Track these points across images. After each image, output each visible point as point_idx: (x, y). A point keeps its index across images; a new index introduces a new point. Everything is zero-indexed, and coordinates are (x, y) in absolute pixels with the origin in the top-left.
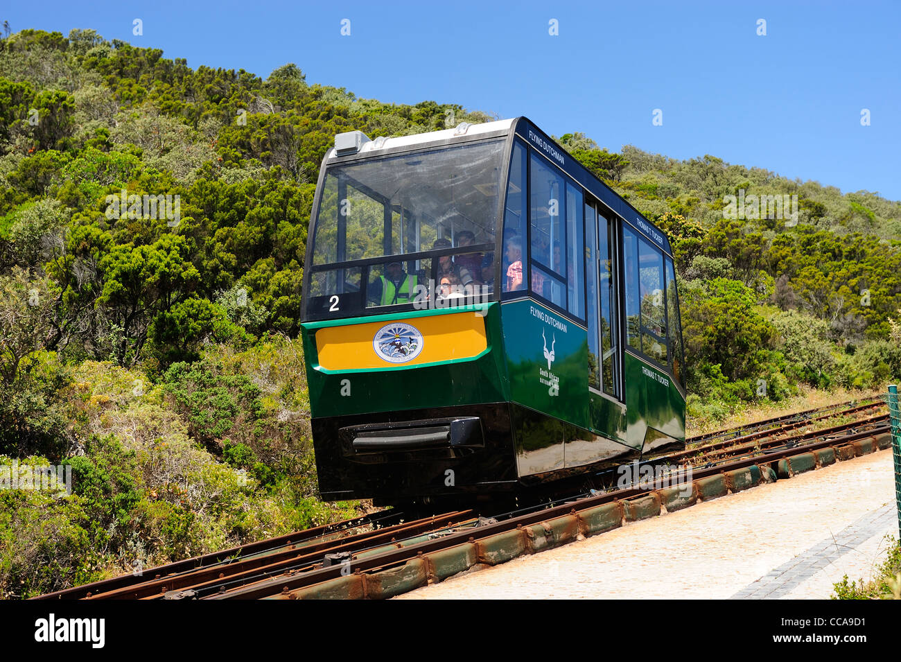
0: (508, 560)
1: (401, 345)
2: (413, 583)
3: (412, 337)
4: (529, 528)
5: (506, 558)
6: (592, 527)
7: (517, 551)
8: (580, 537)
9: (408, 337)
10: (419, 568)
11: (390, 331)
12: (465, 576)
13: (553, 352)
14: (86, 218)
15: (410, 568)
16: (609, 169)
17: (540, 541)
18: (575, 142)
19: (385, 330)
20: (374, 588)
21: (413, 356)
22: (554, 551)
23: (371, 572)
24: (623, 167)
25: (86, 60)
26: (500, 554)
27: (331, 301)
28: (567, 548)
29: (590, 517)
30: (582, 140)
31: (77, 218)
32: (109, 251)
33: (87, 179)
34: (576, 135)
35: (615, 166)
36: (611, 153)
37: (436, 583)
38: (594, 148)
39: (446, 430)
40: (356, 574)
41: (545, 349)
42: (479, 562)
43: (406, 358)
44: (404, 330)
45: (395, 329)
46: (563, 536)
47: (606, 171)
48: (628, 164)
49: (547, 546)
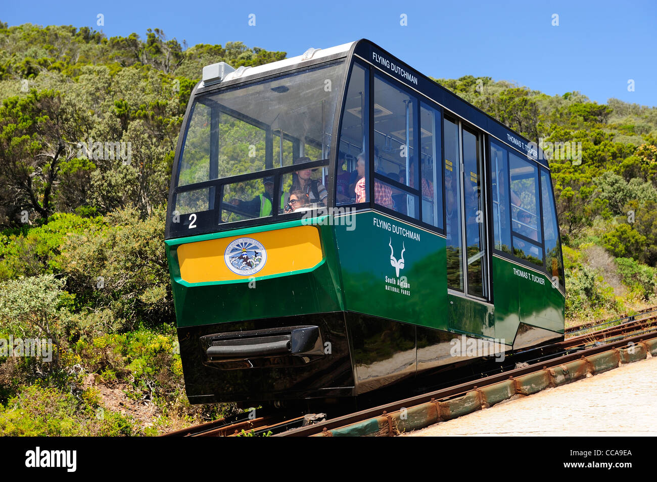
0: (538, 391)
1: (247, 258)
2: (472, 408)
3: (257, 251)
4: (552, 369)
5: (536, 390)
6: (597, 368)
7: (544, 385)
8: (589, 375)
9: (253, 250)
10: (475, 397)
11: (238, 245)
12: (508, 403)
13: (402, 260)
14: (242, 167)
15: (469, 398)
16: (598, 115)
17: (560, 378)
18: (573, 98)
19: (233, 245)
20: (445, 412)
21: (258, 268)
22: (570, 385)
23: (442, 401)
24: (608, 114)
25: (237, 62)
26: (532, 388)
27: (190, 219)
28: (579, 383)
29: (596, 360)
30: (579, 96)
31: (236, 167)
32: (258, 188)
33: (241, 141)
34: (574, 93)
35: (603, 113)
36: (599, 104)
37: (487, 407)
38: (586, 102)
39: (287, 339)
40: (432, 402)
41: (392, 257)
42: (517, 393)
43: (253, 271)
44: (250, 244)
45: (242, 244)
46: (576, 375)
47: (596, 117)
48: (612, 111)
49: (565, 382)
